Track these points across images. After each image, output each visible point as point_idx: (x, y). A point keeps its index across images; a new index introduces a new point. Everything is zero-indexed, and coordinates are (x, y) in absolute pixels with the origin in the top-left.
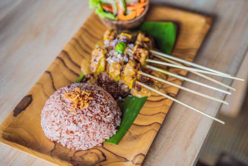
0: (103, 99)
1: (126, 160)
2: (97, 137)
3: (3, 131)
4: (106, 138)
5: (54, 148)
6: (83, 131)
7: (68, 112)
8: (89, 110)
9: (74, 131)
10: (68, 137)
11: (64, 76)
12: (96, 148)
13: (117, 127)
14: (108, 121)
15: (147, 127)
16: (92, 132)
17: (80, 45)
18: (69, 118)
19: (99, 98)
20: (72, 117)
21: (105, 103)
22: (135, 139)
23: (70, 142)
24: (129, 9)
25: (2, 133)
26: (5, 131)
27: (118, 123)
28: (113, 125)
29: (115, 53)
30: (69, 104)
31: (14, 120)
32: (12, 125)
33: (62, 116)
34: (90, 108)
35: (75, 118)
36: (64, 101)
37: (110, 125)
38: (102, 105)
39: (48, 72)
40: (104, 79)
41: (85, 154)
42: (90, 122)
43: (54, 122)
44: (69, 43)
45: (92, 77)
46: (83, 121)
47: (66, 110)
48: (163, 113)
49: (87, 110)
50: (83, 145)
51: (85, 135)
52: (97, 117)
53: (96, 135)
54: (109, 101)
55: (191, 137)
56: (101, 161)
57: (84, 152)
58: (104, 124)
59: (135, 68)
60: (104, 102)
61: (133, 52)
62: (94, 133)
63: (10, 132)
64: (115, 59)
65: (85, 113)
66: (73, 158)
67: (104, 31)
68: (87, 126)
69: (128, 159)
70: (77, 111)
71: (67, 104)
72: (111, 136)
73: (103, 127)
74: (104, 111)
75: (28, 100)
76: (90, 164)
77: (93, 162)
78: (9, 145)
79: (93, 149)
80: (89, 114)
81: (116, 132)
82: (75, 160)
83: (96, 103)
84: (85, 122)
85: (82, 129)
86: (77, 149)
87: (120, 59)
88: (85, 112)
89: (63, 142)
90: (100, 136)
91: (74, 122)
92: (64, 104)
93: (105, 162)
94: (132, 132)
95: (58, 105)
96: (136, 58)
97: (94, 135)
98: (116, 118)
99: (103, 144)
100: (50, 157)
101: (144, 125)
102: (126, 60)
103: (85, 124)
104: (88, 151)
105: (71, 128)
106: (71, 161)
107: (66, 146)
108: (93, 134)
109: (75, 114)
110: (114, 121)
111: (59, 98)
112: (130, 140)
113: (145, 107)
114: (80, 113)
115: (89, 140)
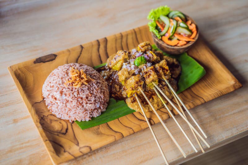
0: (95, 90)
1: (78, 144)
2: (71, 114)
3: (19, 68)
4: (78, 119)
5: (40, 102)
6: (63, 103)
7: (63, 83)
8: (78, 90)
9: (57, 98)
10: (52, 101)
11: (91, 57)
12: (67, 121)
13: (93, 117)
14: (87, 108)
15: (113, 132)
16: (68, 108)
17: (122, 42)
18: (60, 87)
19: (93, 87)
20: (62, 88)
21: (94, 94)
22: (98, 135)
23: (51, 105)
24: (177, 37)
25: (16, 69)
26: (19, 69)
27: (95, 115)
28: (89, 113)
29: (132, 63)
30: (68, 78)
31: (32, 65)
32: (27, 68)
33: (57, 83)
34: (80, 91)
35: (64, 90)
36: (67, 73)
37: (86, 112)
38: (91, 93)
39: (82, 47)
40: (115, 77)
41: (55, 121)
42: (72, 100)
43: (50, 83)
44: (115, 35)
45: (108, 70)
46: (68, 96)
47: (63, 80)
48: (133, 130)
49: (76, 90)
50: (58, 113)
51: (63, 107)
52: (79, 100)
53: (70, 112)
54: (99, 94)
55: (141, 162)
56: (61, 132)
57: (56, 119)
58: (82, 108)
59: (137, 83)
60: (94, 92)
61: (146, 70)
62: (70, 110)
63: (22, 72)
64: (128, 67)
65: (73, 92)
66: (45, 118)
67: (143, 41)
68: (68, 101)
69: (80, 145)
70: (69, 86)
71: (67, 77)
72: (83, 121)
73: (80, 110)
74: (89, 99)
75: (52, 57)
76: (52, 129)
77: (56, 130)
78: (14, 79)
79: (64, 120)
80: (75, 94)
81: (89, 120)
82: (45, 119)
83: (88, 89)
84: (68, 97)
85: (63, 101)
86: (53, 113)
87: (131, 69)
88: (74, 90)
89: (48, 101)
90: (74, 115)
91: (61, 93)
92: (66, 75)
93: (64, 135)
94: (100, 128)
95: (61, 73)
96: (145, 76)
97: (70, 111)
98: (96, 110)
99: (73, 122)
100: (30, 106)
101: (113, 129)
102: (136, 72)
103: (68, 99)
104: (59, 120)
105: (56, 95)
106: (41, 118)
107: (48, 106)
108: (68, 109)
109: (66, 87)
110: (92, 111)
111: (66, 69)
112: (94, 133)
113: (126, 117)
114: (70, 89)
115: (64, 112)
